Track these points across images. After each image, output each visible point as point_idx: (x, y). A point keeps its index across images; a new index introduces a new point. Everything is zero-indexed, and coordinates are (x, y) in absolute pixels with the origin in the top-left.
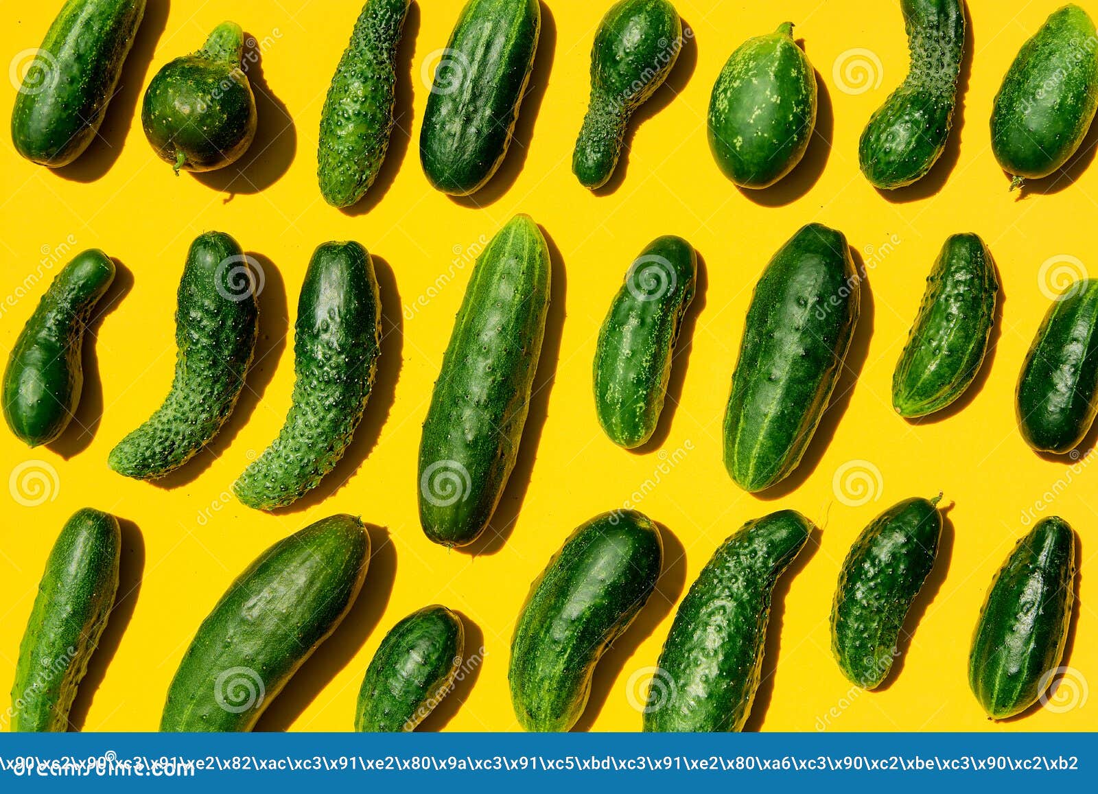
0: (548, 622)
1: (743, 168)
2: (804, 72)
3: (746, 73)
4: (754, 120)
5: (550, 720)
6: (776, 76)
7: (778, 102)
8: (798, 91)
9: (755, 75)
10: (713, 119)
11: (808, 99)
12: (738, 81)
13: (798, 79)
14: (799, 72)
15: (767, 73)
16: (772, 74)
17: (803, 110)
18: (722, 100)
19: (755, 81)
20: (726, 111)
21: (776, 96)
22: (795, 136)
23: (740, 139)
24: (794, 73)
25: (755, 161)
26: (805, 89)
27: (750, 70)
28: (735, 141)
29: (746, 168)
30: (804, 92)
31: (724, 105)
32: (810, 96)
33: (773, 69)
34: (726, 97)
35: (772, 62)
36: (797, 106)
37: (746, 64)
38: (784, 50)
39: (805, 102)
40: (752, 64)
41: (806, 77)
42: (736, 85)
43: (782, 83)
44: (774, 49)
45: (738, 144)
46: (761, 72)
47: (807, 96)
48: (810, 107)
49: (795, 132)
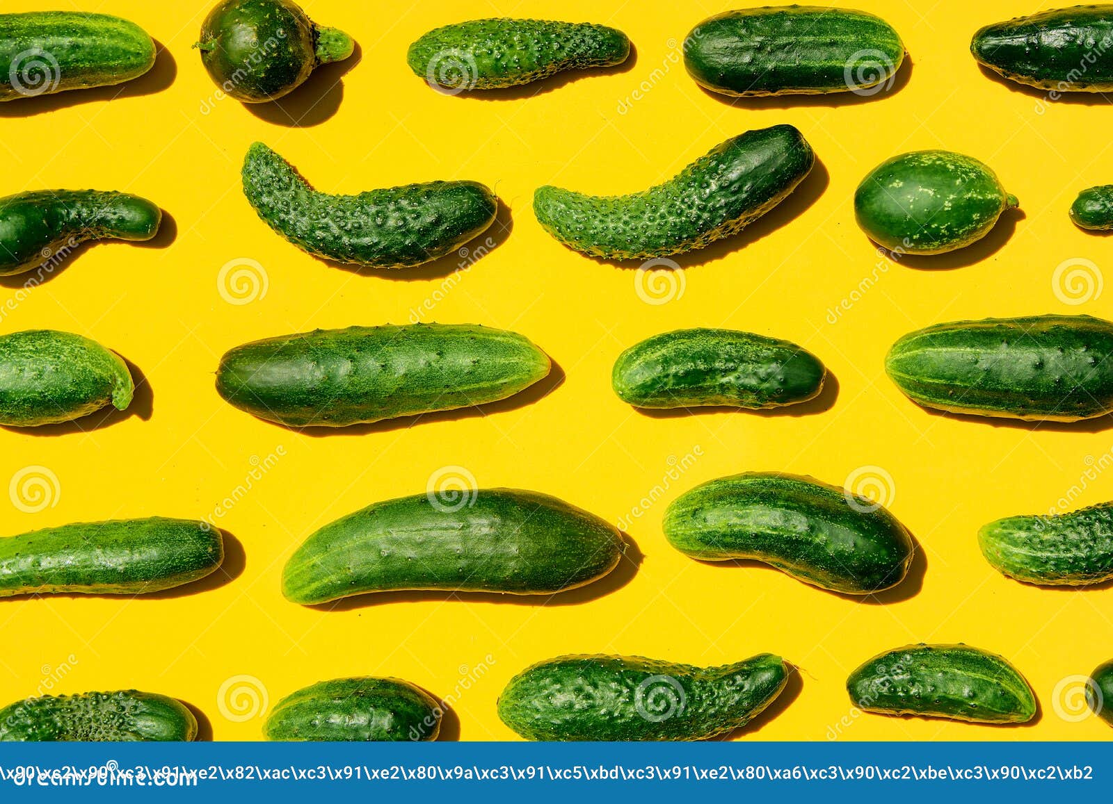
0: (794, 505)
1: (873, 197)
2: (979, 227)
3: (963, 172)
4: (922, 191)
5: (696, 533)
6: (970, 199)
7: (946, 209)
8: (960, 226)
9: (963, 180)
10: (910, 157)
11: (955, 238)
12: (953, 167)
13: (970, 221)
14: (978, 222)
15: (969, 191)
16: (970, 195)
17: (944, 236)
18: (930, 159)
19: (958, 182)
20: (922, 165)
21: (950, 205)
22: (918, 236)
23: (901, 184)
24: (976, 216)
25: (884, 205)
26: (964, 232)
27: (967, 175)
28: (897, 181)
29: (874, 200)
30: (961, 231)
31: (927, 162)
32: (958, 240)
33: (975, 196)
34: (934, 161)
35: (980, 193)
36: (947, 229)
37: (972, 170)
38: (992, 202)
39: (952, 235)
40: (973, 175)
41: (975, 230)
42: (949, 166)
43: (964, 207)
44: (992, 192)
45: (895, 185)
46: (969, 185)
47: (957, 236)
48: (948, 242)
49: (921, 233)
